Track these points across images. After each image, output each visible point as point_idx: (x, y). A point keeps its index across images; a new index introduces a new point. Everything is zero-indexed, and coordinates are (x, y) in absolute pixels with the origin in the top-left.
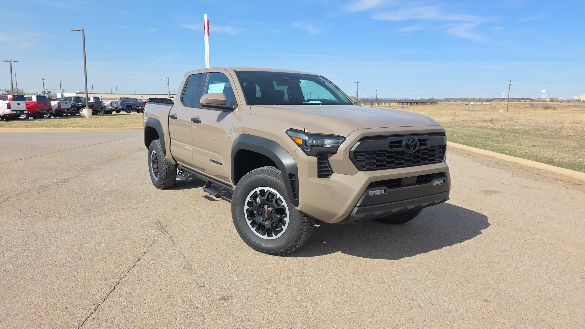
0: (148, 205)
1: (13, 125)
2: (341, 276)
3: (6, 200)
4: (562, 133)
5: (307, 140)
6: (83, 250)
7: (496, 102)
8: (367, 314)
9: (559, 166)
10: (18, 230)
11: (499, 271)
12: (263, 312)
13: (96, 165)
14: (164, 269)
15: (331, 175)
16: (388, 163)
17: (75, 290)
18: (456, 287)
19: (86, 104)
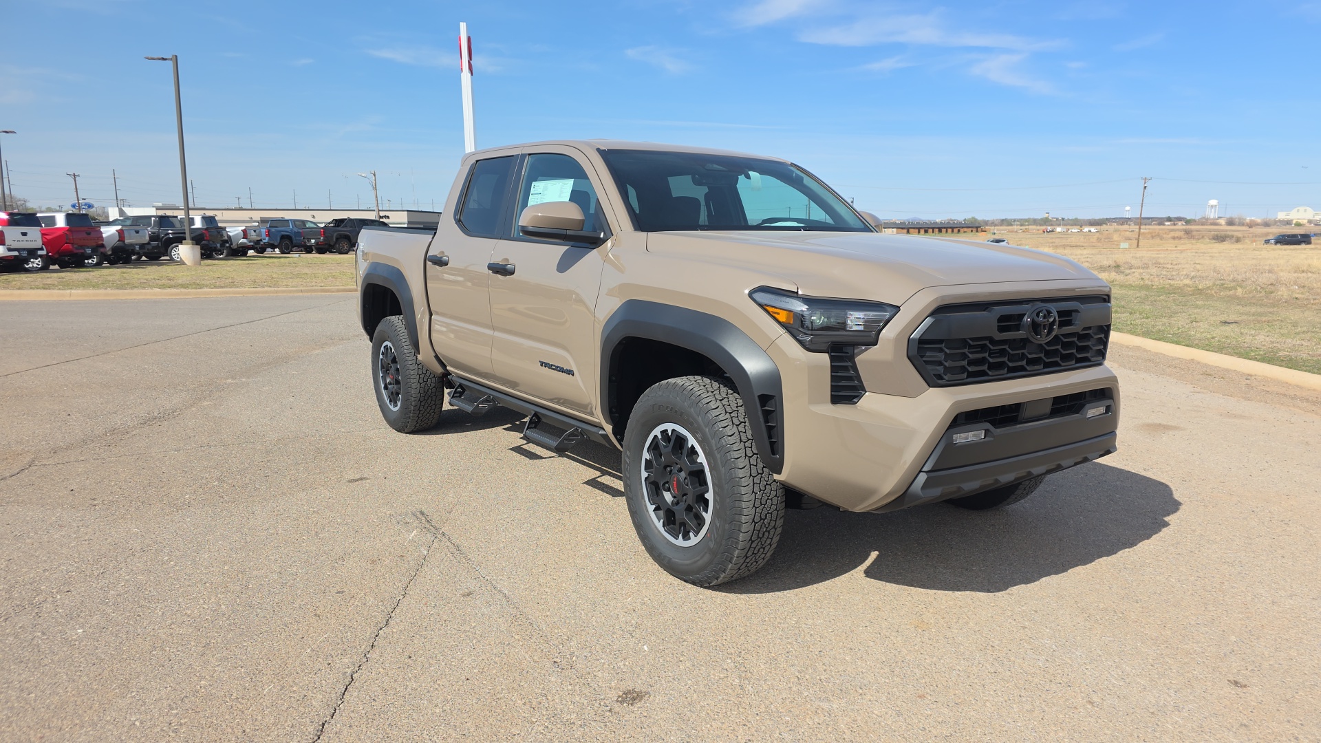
0: (385, 473)
1: (14, 283)
2: (887, 634)
3: (30, 466)
4: (1279, 293)
5: (806, 313)
6: (251, 585)
7: (1109, 227)
8: (976, 725)
9: (1291, 368)
10: (75, 538)
11: (1242, 613)
12: (731, 728)
13: (233, 378)
14: (463, 628)
15: (859, 397)
16: (993, 367)
17: (257, 688)
18: (1158, 652)
19: (185, 233)
